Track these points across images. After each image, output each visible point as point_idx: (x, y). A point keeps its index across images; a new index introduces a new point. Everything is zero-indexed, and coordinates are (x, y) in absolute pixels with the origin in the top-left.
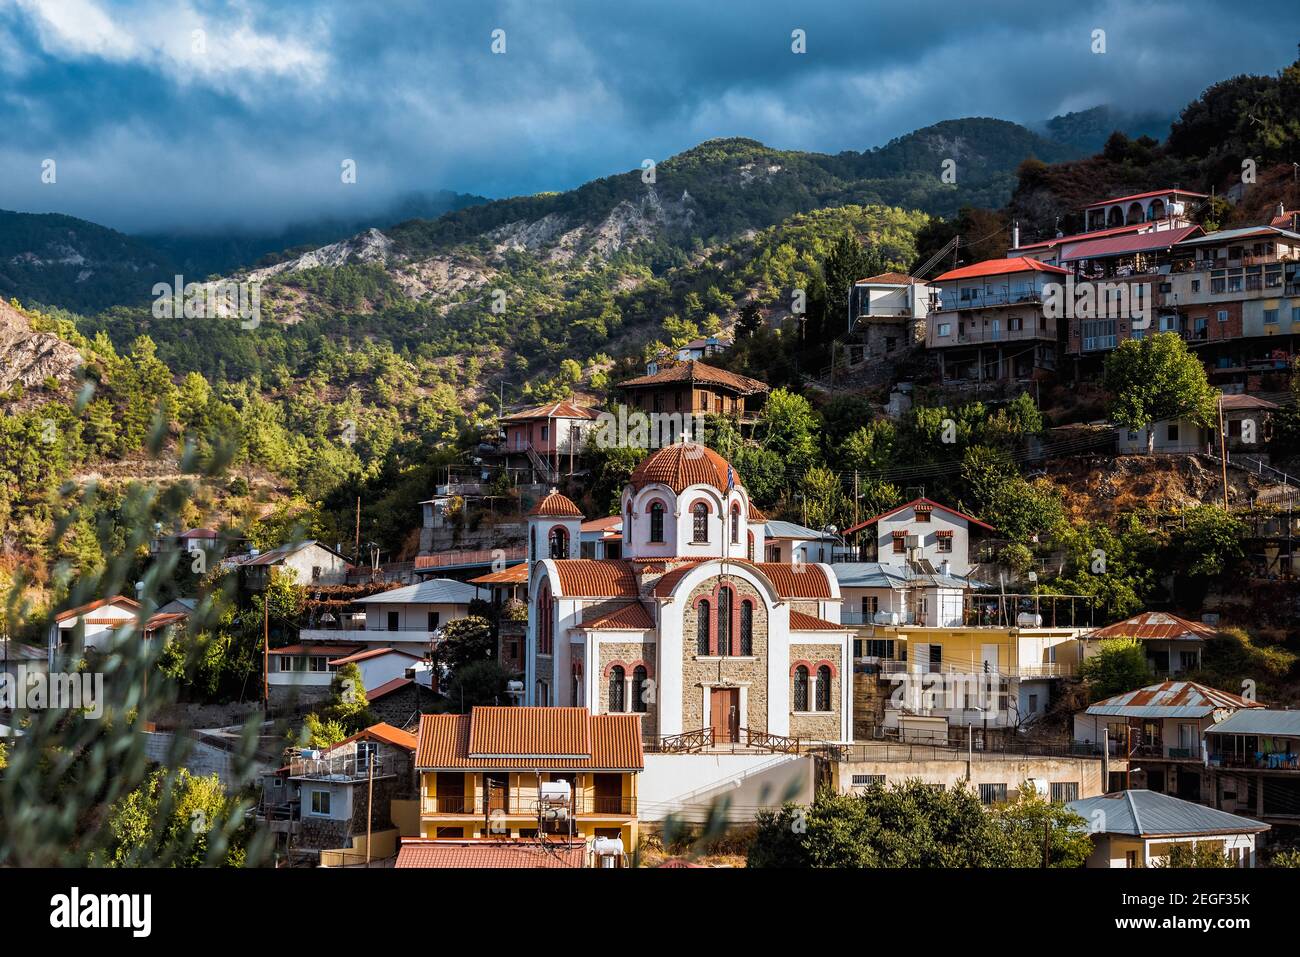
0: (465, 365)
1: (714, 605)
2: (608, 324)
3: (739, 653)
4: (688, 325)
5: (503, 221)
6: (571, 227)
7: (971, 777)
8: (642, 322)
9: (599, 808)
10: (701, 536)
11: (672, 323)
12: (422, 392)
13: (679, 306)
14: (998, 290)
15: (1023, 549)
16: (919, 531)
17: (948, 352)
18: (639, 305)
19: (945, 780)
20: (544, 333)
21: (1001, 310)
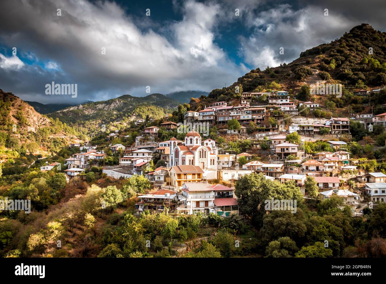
0: (96, 123)
2: (115, 117)
3: (204, 158)
4: (126, 118)
5: (98, 104)
6: (107, 105)
8: (119, 117)
9: (198, 178)
11: (124, 118)
12: (90, 126)
13: (124, 115)
14: (207, 113)
16: (209, 143)
17: (201, 120)
18: (119, 115)
20: (106, 119)
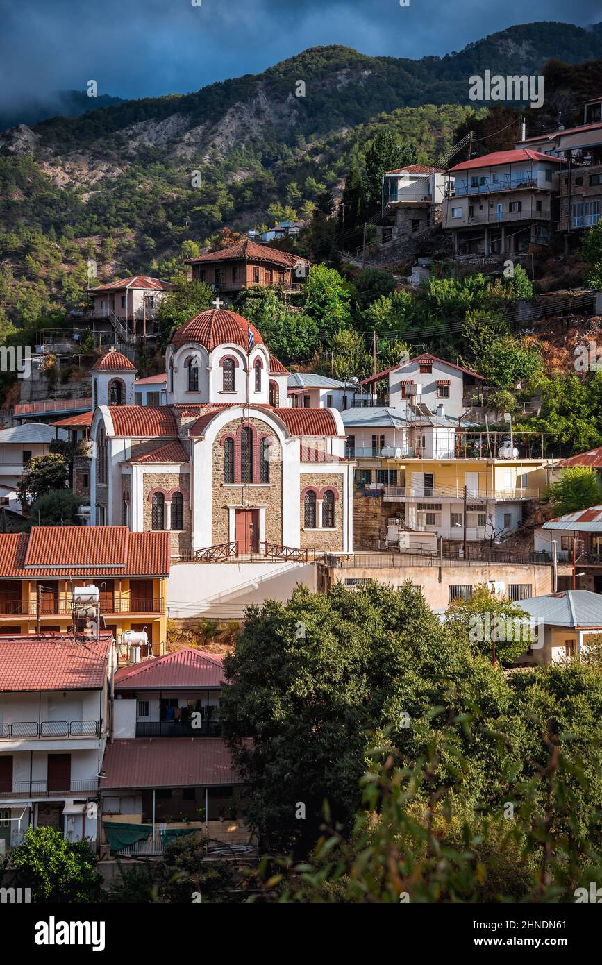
0: (102, 245)
1: (238, 443)
2: (222, 210)
3: (258, 481)
4: (288, 211)
5: (135, 120)
6: (193, 125)
7: (442, 580)
8: (252, 208)
9: (134, 608)
10: (229, 386)
11: (275, 209)
12: (66, 268)
13: (282, 192)
14: (501, 178)
15: (507, 395)
16: (421, 381)
17: (461, 232)
18: (248, 194)
19: (421, 581)
20: (169, 218)
21: (504, 195)
